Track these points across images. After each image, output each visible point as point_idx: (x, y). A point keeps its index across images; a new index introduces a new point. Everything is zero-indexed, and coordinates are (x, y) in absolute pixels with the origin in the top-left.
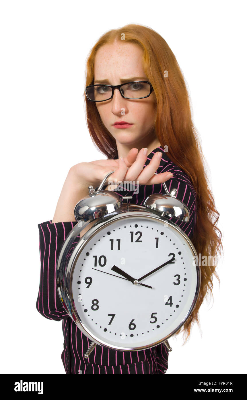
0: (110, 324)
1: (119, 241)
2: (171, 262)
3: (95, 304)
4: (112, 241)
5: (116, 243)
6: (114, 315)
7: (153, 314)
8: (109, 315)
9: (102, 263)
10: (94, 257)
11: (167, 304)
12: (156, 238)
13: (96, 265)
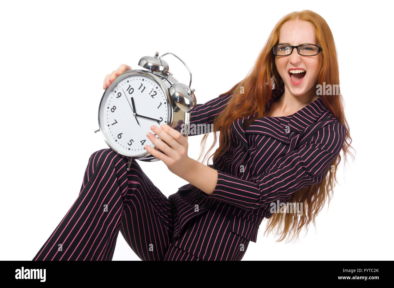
0: (112, 124)
1: (145, 88)
2: (158, 121)
3: (114, 108)
4: (142, 85)
5: (142, 88)
6: (117, 122)
7: (132, 140)
8: (115, 120)
9: (130, 92)
10: (130, 85)
11: (141, 142)
12: (161, 103)
13: (127, 90)
